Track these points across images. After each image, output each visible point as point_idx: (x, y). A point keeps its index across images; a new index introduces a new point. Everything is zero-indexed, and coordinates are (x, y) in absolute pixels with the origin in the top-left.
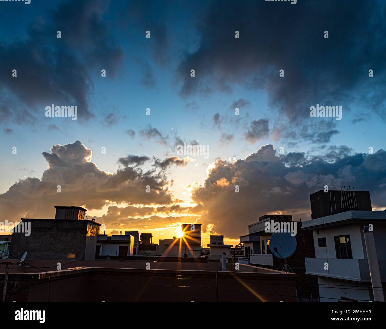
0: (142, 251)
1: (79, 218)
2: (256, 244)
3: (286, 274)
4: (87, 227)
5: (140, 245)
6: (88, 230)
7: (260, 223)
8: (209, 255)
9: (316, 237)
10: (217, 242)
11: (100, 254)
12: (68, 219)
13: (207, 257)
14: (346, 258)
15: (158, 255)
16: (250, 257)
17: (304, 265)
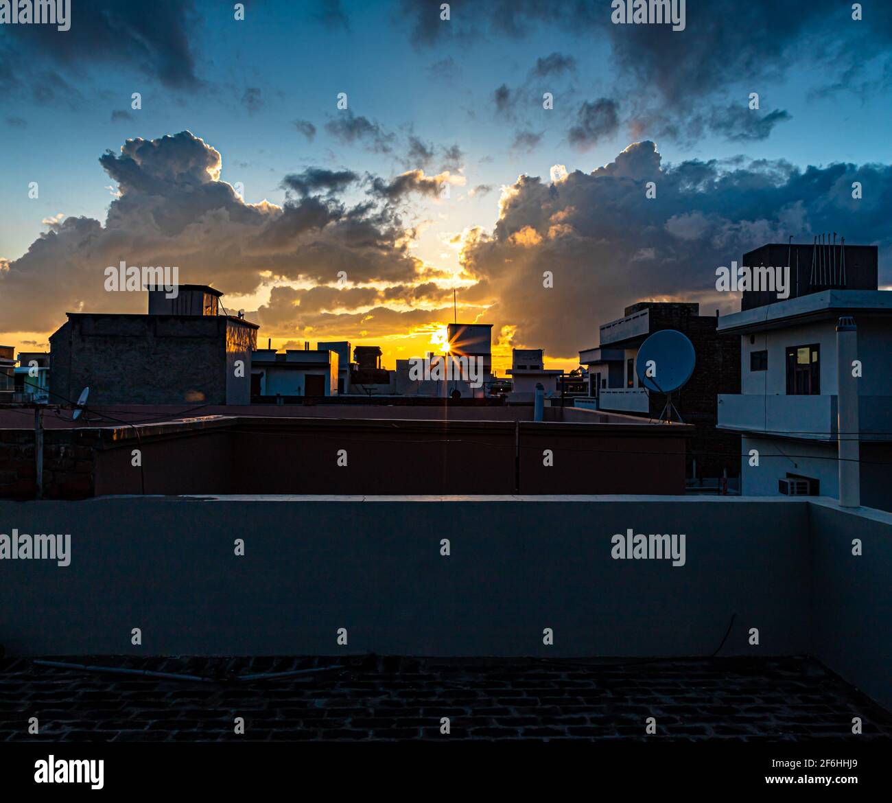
0: (359, 386)
1: (206, 312)
2: (616, 366)
3: (668, 424)
4: (226, 332)
5: (353, 373)
6: (230, 339)
7: (627, 321)
8: (509, 392)
9: (747, 349)
10: (528, 363)
11: (263, 393)
12: (180, 314)
13: (503, 397)
14: (806, 393)
15: (394, 394)
16: (601, 395)
17: (714, 411)
